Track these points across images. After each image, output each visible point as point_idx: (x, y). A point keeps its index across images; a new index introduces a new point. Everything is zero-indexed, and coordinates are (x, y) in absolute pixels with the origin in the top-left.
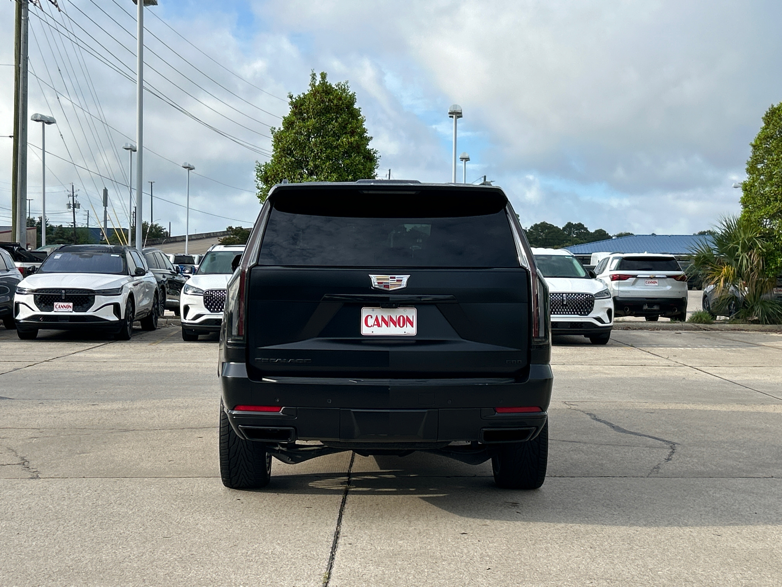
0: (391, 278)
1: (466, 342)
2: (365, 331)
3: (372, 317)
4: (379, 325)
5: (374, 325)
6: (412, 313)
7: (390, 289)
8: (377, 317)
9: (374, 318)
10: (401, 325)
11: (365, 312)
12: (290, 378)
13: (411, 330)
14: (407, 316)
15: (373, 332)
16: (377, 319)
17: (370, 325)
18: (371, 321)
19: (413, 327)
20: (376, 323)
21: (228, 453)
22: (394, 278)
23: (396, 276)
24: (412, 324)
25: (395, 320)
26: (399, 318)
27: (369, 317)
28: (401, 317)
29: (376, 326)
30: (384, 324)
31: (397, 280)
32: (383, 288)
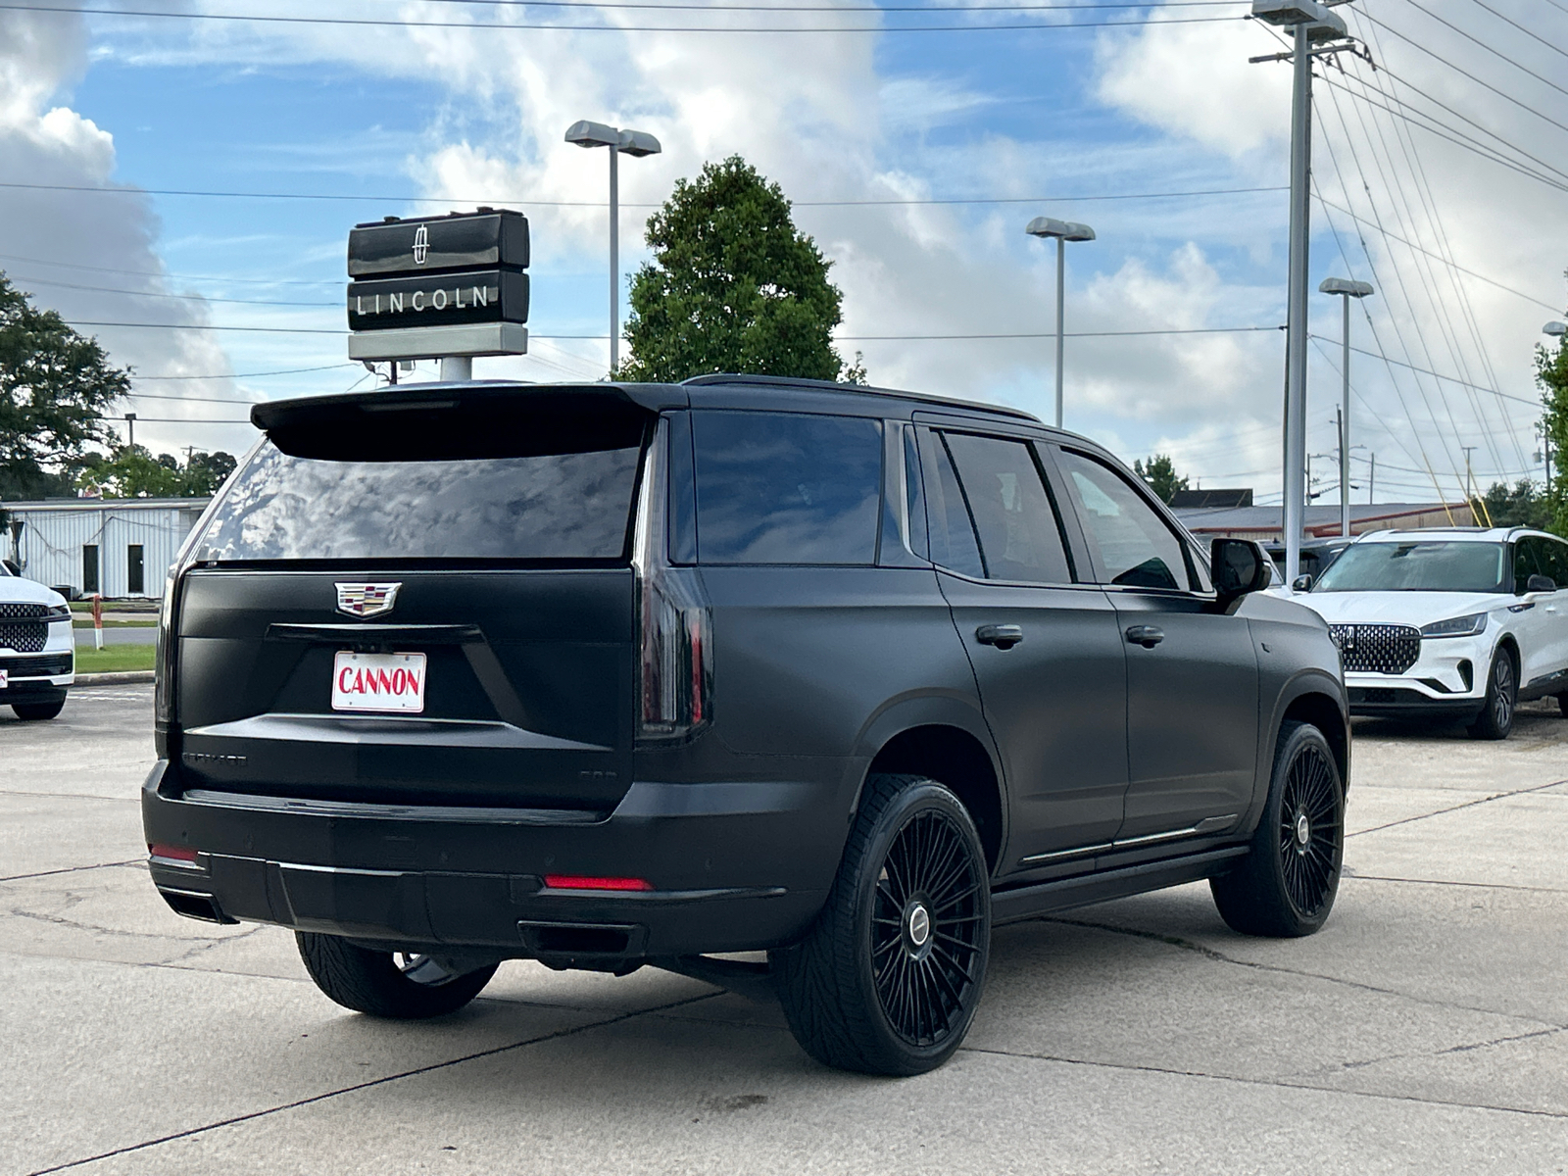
0: (365, 588)
1: (508, 729)
2: (339, 700)
3: (351, 673)
4: (361, 689)
5: (354, 688)
6: (417, 665)
7: (365, 613)
8: (359, 673)
9: (355, 674)
10: (398, 690)
11: (343, 661)
13: (413, 702)
14: (409, 671)
15: (351, 703)
16: (359, 677)
17: (346, 689)
18: (350, 681)
19: (416, 692)
20: (357, 686)
22: (372, 589)
23: (374, 585)
24: (416, 687)
25: (388, 678)
26: (396, 676)
27: (348, 672)
28: (400, 674)
29: (357, 691)
30: (369, 687)
31: (378, 595)
32: (351, 610)
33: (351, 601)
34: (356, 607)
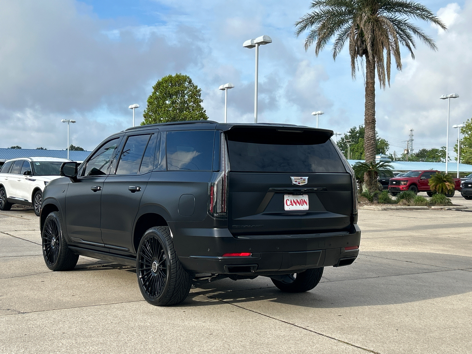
0: (301, 178)
2: (287, 208)
3: (289, 200)
4: (292, 205)
6: (306, 198)
7: (301, 185)
8: (291, 200)
10: (302, 205)
11: (286, 197)
12: (255, 236)
13: (306, 207)
14: (304, 200)
15: (290, 209)
16: (291, 201)
17: (288, 205)
18: (289, 203)
19: (307, 205)
20: (291, 204)
21: (175, 285)
22: (302, 178)
23: (303, 177)
24: (306, 203)
25: (299, 201)
26: (301, 200)
27: (288, 200)
28: (302, 200)
29: (291, 205)
30: (294, 204)
31: (304, 180)
32: (297, 184)
33: (297, 181)
34: (298, 183)
